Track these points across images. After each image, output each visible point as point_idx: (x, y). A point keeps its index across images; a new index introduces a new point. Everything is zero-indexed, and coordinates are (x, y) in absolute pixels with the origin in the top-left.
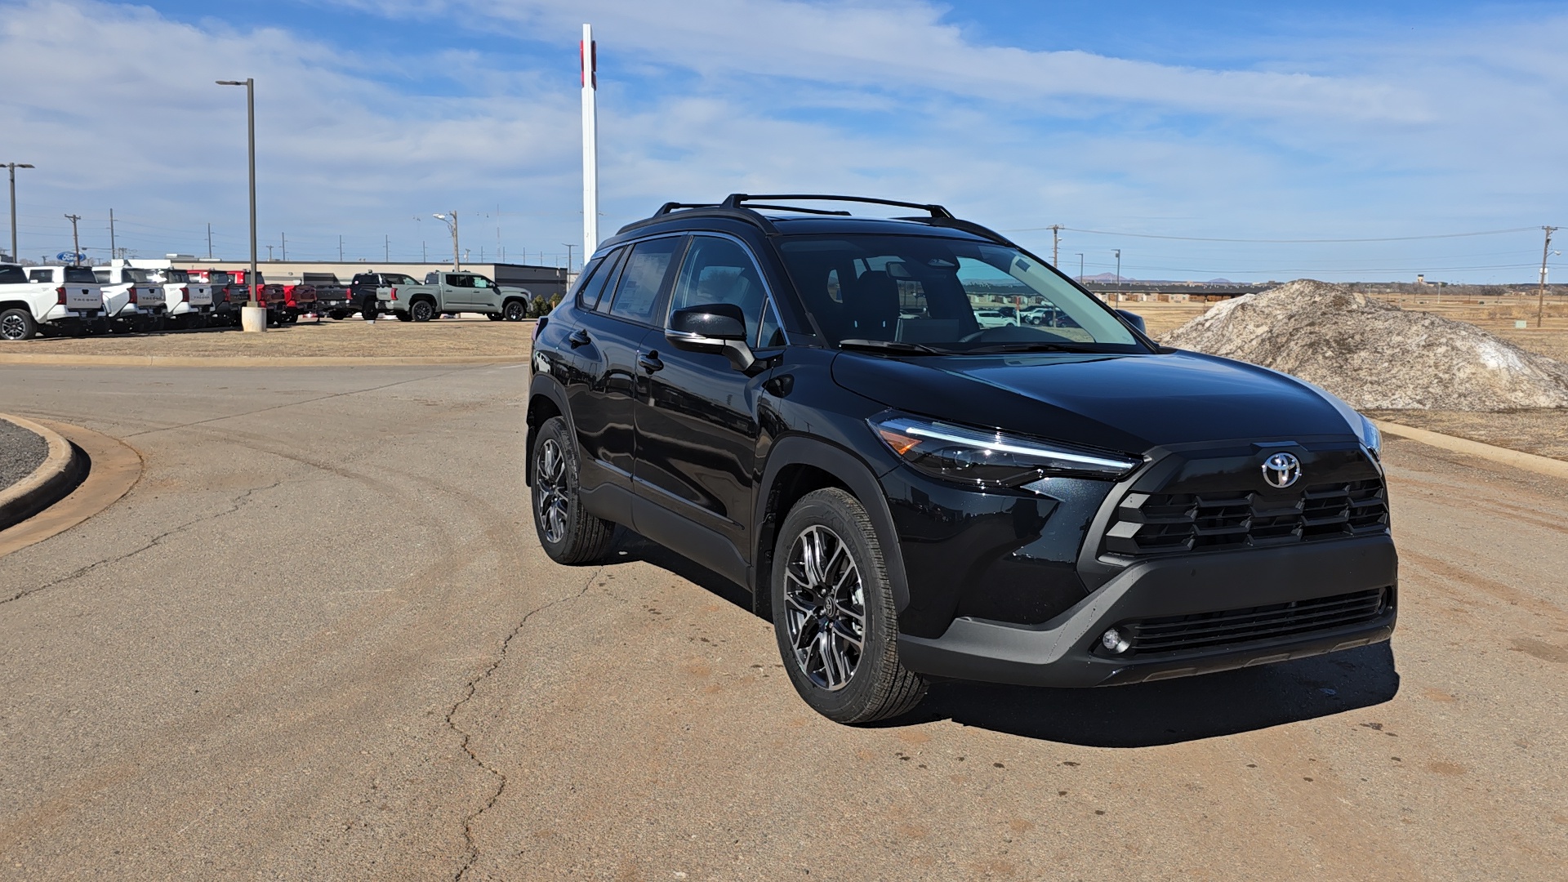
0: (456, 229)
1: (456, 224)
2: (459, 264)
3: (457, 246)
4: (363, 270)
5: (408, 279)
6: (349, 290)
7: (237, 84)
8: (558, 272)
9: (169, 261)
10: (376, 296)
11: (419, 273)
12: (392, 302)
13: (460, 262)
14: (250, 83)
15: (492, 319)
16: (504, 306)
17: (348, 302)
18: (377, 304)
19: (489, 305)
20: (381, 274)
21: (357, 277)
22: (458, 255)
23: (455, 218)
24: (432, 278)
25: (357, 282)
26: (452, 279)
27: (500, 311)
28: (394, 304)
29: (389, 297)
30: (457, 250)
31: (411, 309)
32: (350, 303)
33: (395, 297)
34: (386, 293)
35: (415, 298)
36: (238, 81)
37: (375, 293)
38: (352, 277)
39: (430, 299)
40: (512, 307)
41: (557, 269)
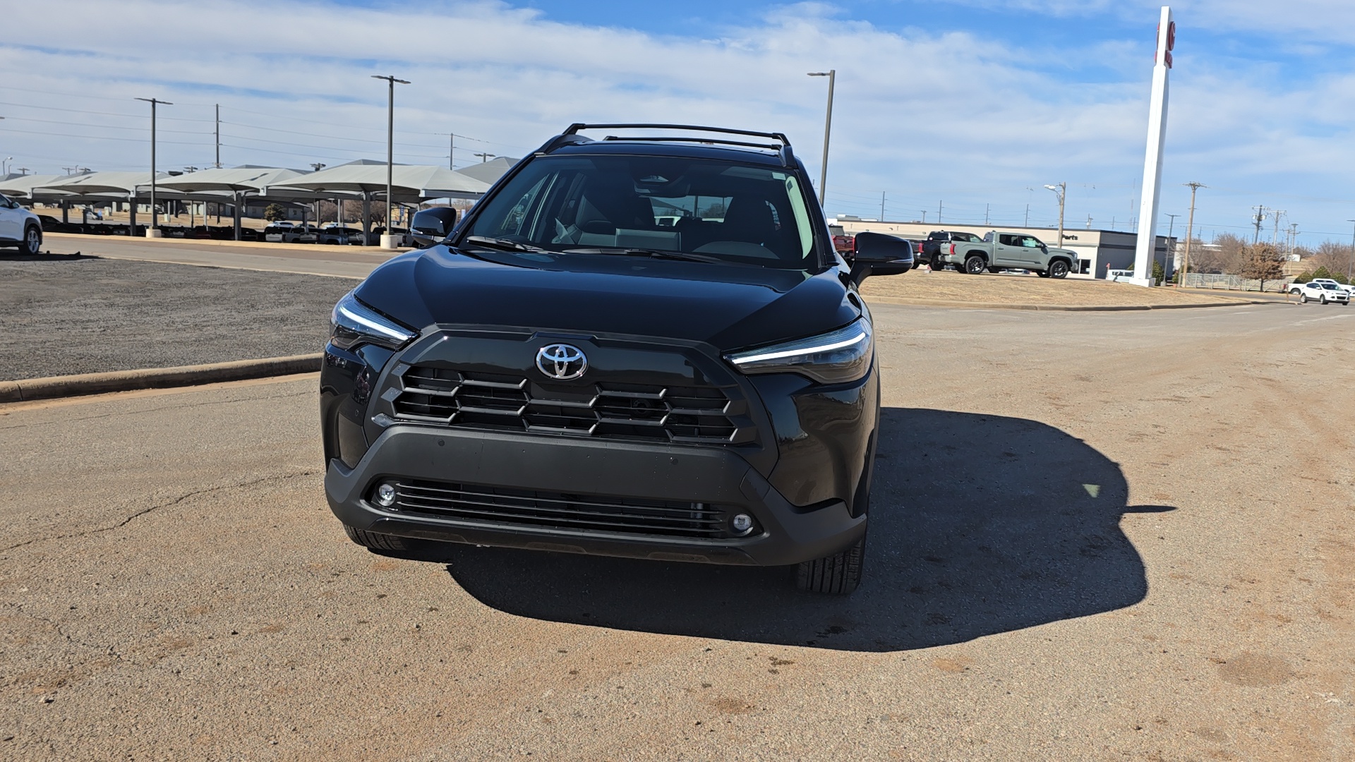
0: (1063, 199)
1: (1064, 194)
2: (1063, 230)
3: (1062, 213)
4: (938, 229)
5: (975, 238)
6: (921, 244)
7: (823, 74)
8: (1166, 240)
9: (836, 220)
10: (939, 250)
11: (981, 233)
12: (950, 256)
13: (1064, 228)
14: (833, 74)
15: (1042, 276)
16: (1050, 264)
17: (919, 254)
18: (940, 257)
19: (1036, 263)
20: (951, 233)
21: (932, 234)
22: (1063, 221)
23: (1064, 188)
24: (989, 237)
25: (931, 239)
26: (1006, 239)
27: (1046, 268)
28: (952, 258)
29: (948, 251)
30: (1062, 217)
31: (965, 262)
32: (921, 256)
33: (953, 251)
34: (947, 248)
35: (970, 254)
36: (824, 72)
37: (940, 247)
38: (928, 234)
39: (983, 255)
40: (1057, 266)
41: (1165, 238)
